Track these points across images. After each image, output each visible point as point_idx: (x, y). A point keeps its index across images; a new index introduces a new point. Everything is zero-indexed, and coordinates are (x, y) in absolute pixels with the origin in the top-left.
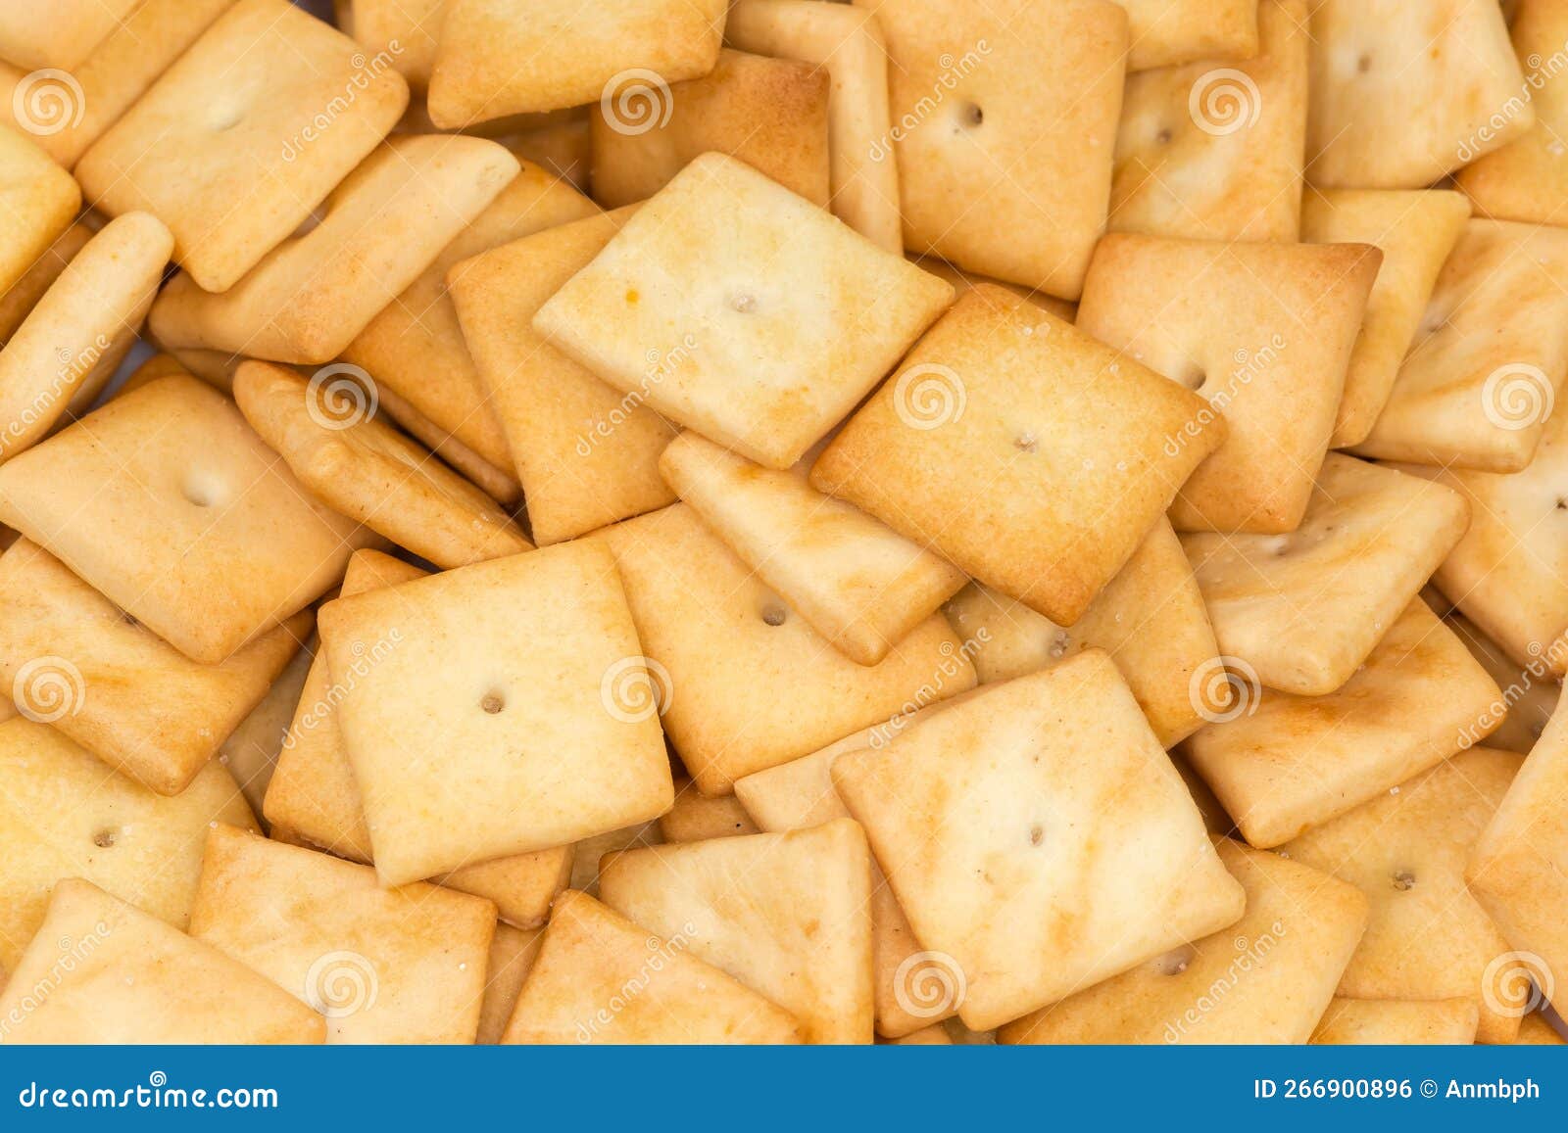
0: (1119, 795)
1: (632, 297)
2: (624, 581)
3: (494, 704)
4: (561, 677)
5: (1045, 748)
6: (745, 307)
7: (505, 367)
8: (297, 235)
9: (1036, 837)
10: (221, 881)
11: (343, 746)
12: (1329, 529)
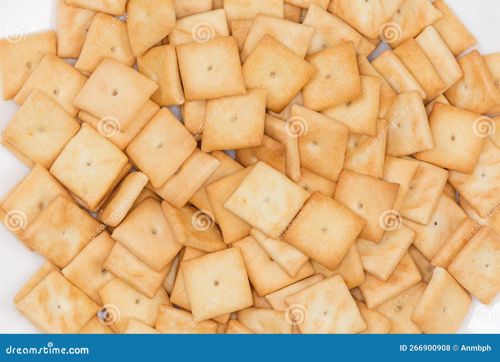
0: (343, 306)
1: (244, 201)
2: (242, 254)
3: (217, 283)
4: (230, 280)
5: (327, 296)
6: (267, 201)
7: (218, 209)
8: (176, 173)
9: (325, 313)
10: (162, 317)
11: (186, 290)
12: (387, 239)
